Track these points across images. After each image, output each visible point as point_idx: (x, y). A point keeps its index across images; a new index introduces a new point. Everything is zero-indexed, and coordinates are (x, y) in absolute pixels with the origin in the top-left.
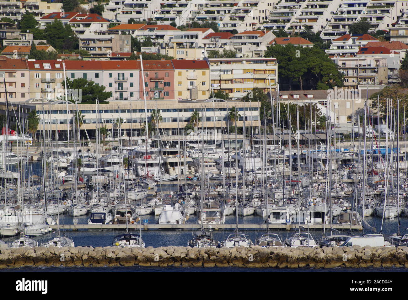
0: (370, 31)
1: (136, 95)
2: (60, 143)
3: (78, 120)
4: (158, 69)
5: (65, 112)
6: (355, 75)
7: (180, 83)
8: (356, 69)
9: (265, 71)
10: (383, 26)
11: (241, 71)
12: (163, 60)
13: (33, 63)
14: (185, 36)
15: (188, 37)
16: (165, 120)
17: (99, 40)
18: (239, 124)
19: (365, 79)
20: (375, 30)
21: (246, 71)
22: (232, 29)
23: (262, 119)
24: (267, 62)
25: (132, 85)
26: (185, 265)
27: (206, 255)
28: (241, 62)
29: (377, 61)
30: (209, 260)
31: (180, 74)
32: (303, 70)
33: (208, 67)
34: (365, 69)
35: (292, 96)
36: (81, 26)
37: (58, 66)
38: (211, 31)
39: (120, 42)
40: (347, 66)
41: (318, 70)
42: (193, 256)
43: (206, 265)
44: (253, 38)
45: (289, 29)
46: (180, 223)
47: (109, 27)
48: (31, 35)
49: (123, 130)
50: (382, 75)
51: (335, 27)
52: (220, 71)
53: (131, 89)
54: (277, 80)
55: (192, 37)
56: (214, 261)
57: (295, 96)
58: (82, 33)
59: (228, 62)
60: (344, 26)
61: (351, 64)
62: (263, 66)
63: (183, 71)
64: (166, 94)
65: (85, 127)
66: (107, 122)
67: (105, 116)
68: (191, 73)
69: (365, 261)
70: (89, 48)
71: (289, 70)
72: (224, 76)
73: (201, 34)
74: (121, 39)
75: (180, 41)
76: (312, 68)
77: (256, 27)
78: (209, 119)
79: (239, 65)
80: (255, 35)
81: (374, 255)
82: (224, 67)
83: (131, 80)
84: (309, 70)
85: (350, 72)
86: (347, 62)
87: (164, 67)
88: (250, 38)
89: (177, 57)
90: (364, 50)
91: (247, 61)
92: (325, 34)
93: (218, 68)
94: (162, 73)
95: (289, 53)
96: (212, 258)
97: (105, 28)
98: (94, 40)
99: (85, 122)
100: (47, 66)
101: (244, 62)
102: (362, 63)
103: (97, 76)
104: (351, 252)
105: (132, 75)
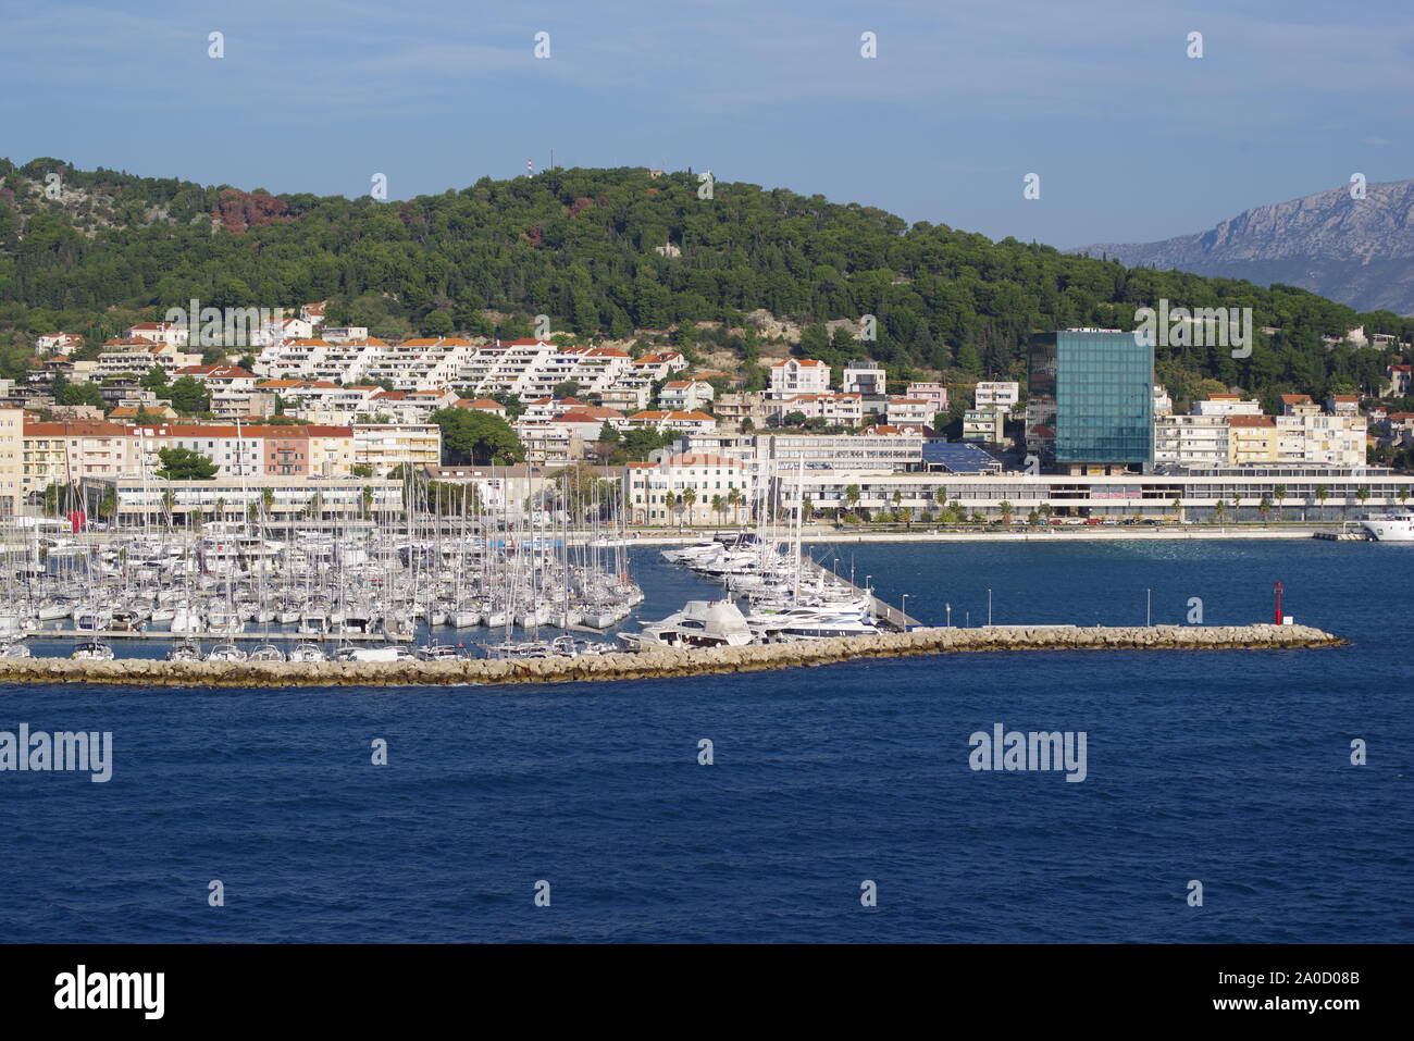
0: (579, 393)
1: (261, 469)
2: (136, 529)
3: (168, 500)
4: (288, 436)
5: (142, 490)
6: (543, 448)
7: (316, 455)
8: (543, 440)
9: (424, 441)
10: (596, 388)
11: (394, 441)
12: (296, 425)
13: (133, 428)
14: (347, 396)
15: (350, 396)
16: (281, 501)
17: (234, 400)
18: (374, 507)
19: (554, 453)
20: (586, 392)
21: (399, 441)
22: (410, 387)
23: (404, 502)
24: (427, 429)
25: (254, 457)
26: (144, 682)
27: (172, 671)
28: (394, 428)
29: (570, 431)
30: (173, 677)
31: (316, 443)
32: (473, 440)
33: (351, 435)
34: (554, 440)
35: (455, 472)
36: (221, 382)
37: (162, 432)
38: (380, 390)
39: (261, 403)
40: (533, 436)
41: (491, 441)
42: (154, 672)
43: (169, 683)
44: (429, 399)
45: (482, 388)
46: (198, 630)
47: (256, 383)
48: (154, 393)
49: (227, 513)
50: (576, 449)
51: (540, 387)
52: (368, 440)
53: (253, 462)
54: (439, 453)
55: (356, 397)
56: (179, 678)
57: (458, 474)
58: (221, 391)
59: (378, 429)
60: (549, 387)
61: (537, 434)
62: (423, 435)
63: (320, 440)
64: (298, 468)
65: (177, 509)
66: (207, 503)
67: (206, 496)
68: (330, 442)
69: (367, 680)
70: (222, 411)
71: (455, 440)
72: (373, 447)
73: (367, 394)
74: (261, 399)
75: (340, 402)
76: (486, 438)
77: (442, 386)
78: (337, 501)
79: (391, 433)
80: (432, 396)
81: (378, 672)
82: (373, 435)
83: (253, 450)
84: (482, 440)
85: (537, 444)
86: (533, 432)
87: (296, 434)
88: (425, 399)
89: (318, 422)
90: (559, 417)
91: (401, 428)
92: (527, 396)
93: (365, 436)
94: (292, 442)
95: (459, 419)
96: (178, 674)
97: (251, 386)
98: (228, 400)
99: (178, 503)
100: (149, 432)
101: (398, 429)
102: (551, 433)
103: (211, 445)
104: (350, 667)
105: (254, 444)
